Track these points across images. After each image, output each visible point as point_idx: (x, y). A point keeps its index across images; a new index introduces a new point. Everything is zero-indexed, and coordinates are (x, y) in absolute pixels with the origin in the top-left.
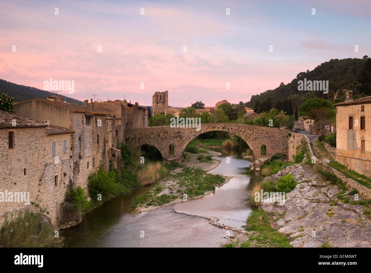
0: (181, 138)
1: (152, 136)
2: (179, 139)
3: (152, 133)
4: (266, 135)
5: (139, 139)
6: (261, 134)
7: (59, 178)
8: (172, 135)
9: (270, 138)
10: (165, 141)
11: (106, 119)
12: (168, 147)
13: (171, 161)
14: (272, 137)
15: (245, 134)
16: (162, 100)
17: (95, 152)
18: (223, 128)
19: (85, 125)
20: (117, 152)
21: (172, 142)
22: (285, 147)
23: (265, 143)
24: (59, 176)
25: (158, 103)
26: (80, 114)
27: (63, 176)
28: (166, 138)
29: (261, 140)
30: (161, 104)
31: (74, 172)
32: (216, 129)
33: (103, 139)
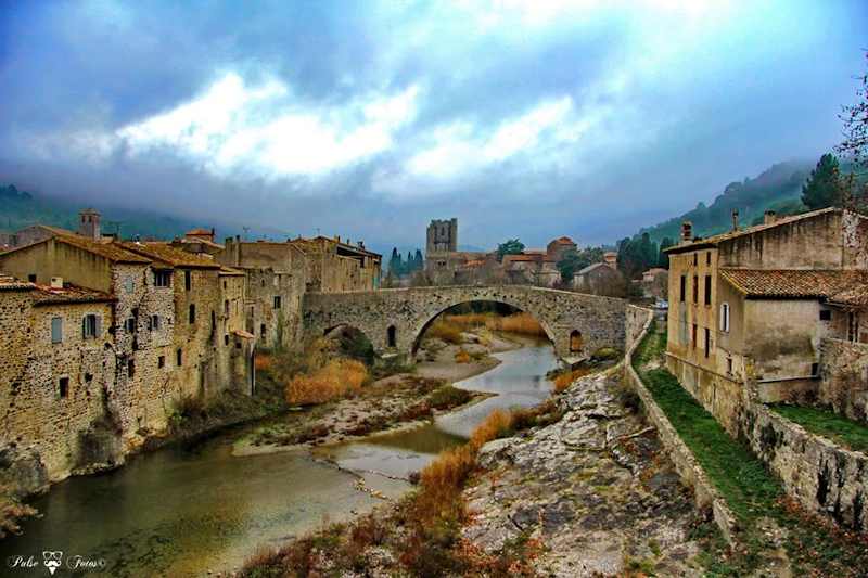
0: (410, 314)
1: (355, 310)
2: (406, 314)
3: (354, 304)
4: (581, 311)
5: (330, 314)
6: (571, 308)
7: (72, 383)
8: (394, 308)
9: (588, 315)
10: (380, 320)
11: (220, 276)
12: (385, 331)
13: (387, 360)
14: (594, 314)
15: (538, 308)
16: (446, 237)
17: (184, 338)
18: (494, 295)
19: (151, 287)
20: (244, 340)
21: (393, 321)
22: (619, 335)
23: (578, 325)
24: (71, 379)
25: (436, 243)
26: (137, 266)
27: (83, 380)
28: (382, 313)
29: (571, 320)
30: (443, 244)
31: (117, 373)
32: (479, 298)
33: (210, 314)
